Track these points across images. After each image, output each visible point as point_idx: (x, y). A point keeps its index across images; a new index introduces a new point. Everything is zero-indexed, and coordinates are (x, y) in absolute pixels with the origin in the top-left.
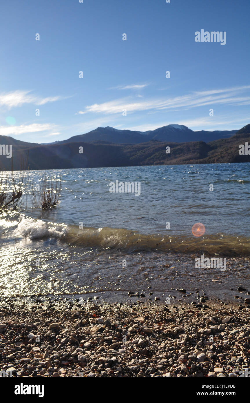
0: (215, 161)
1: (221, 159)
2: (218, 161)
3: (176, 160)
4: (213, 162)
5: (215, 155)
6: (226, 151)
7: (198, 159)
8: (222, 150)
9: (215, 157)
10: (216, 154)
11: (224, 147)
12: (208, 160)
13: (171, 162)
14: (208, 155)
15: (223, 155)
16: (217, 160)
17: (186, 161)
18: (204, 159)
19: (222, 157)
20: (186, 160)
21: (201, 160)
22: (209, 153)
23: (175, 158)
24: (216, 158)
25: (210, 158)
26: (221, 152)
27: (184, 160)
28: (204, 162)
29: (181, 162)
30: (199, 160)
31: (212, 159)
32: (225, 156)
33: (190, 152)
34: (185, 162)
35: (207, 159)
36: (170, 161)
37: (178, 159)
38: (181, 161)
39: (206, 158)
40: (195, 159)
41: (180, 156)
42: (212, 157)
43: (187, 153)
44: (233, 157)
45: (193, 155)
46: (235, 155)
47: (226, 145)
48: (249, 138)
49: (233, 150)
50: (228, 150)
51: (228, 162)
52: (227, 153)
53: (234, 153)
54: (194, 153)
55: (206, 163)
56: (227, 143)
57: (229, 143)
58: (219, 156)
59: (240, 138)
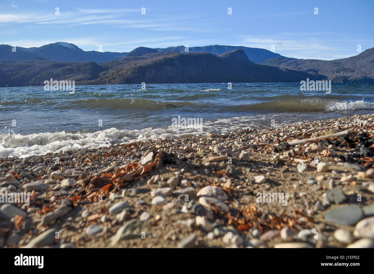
0: (107, 82)
1: (113, 81)
4: (104, 83)
6: (117, 72)
8: (114, 72)
9: (106, 78)
10: (108, 75)
11: (115, 69)
12: (99, 81)
14: (99, 76)
15: (114, 76)
16: (109, 81)
18: (96, 80)
19: (114, 79)
21: (93, 81)
22: (100, 74)
24: (107, 80)
25: (102, 79)
28: (96, 83)
30: (90, 81)
31: (104, 80)
32: (116, 78)
33: (81, 72)
39: (98, 79)
40: (86, 79)
42: (104, 78)
43: (78, 74)
44: (124, 79)
45: (84, 76)
46: (126, 77)
47: (117, 66)
48: (139, 61)
49: (124, 72)
50: (119, 72)
51: (120, 83)
52: (118, 74)
53: (125, 75)
54: (85, 74)
55: (97, 84)
56: (118, 65)
57: (120, 65)
58: (111, 78)
59: (130, 61)
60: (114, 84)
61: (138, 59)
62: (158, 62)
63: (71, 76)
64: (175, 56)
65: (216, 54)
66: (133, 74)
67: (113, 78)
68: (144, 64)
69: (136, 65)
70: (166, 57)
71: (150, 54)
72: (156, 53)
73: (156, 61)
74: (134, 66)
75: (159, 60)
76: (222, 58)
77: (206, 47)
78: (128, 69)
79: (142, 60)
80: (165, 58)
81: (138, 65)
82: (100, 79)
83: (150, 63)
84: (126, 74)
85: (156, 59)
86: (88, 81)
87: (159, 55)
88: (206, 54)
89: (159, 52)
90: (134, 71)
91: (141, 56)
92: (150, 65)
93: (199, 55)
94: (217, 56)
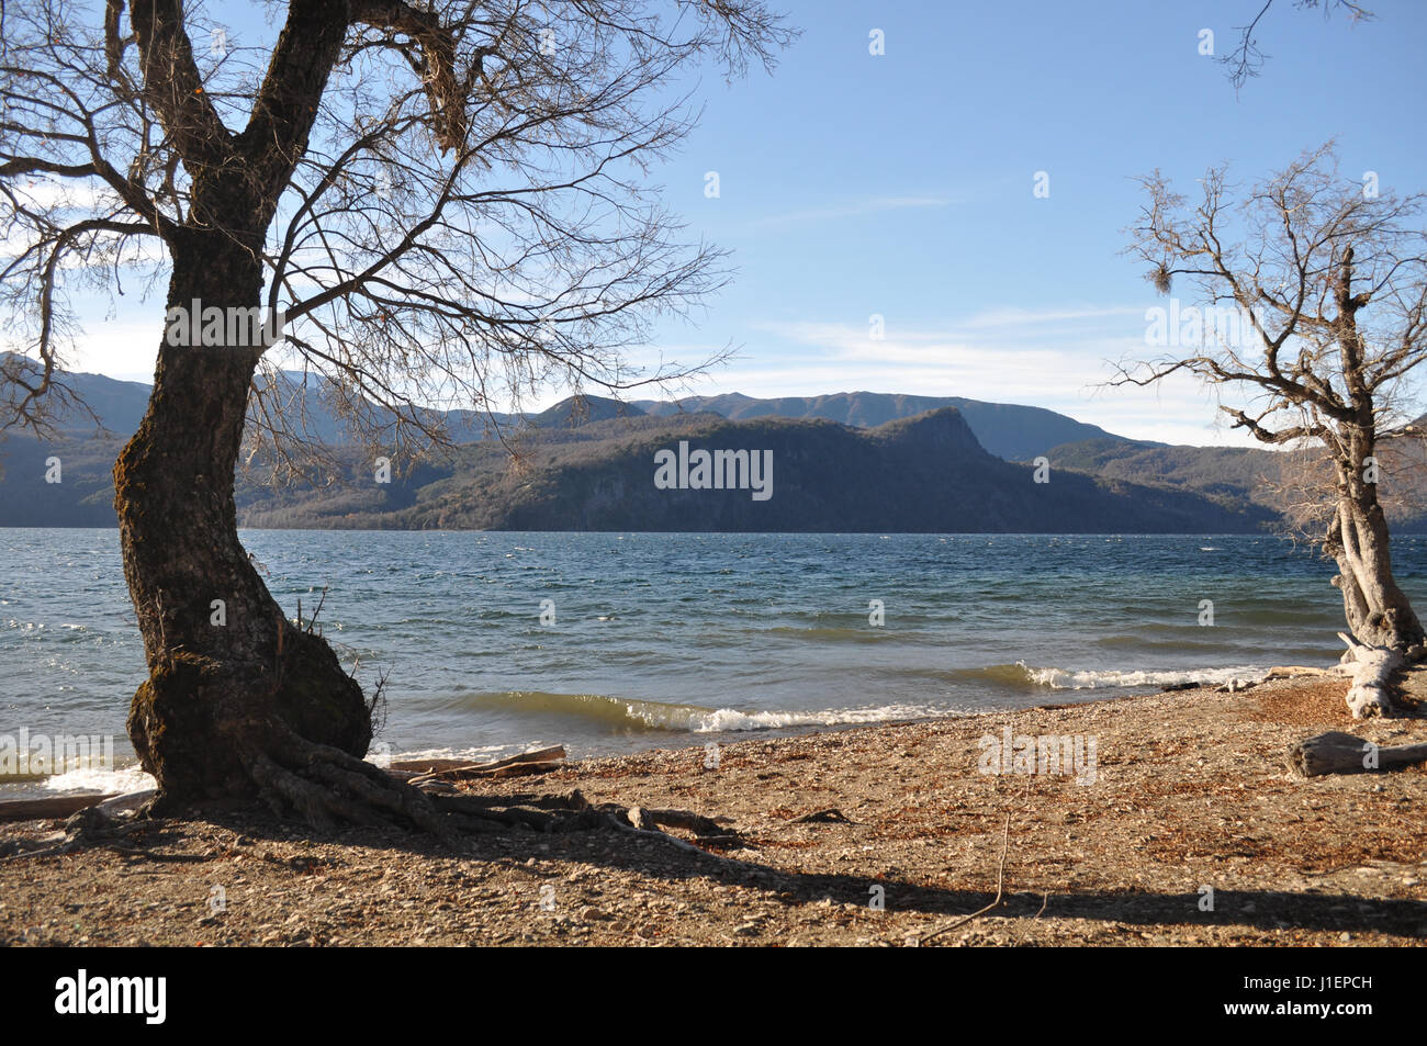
0: (440, 523)
1: (462, 517)
2: (451, 522)
3: (290, 511)
4: (432, 525)
5: (442, 501)
6: (482, 487)
7: (376, 512)
8: (470, 484)
9: (441, 506)
10: (447, 496)
11: (479, 473)
12: (414, 517)
13: (270, 520)
14: (418, 498)
15: (470, 501)
16: (447, 520)
17: (331, 518)
18: (401, 513)
19: (467, 510)
20: (329, 513)
21: (390, 516)
22: (421, 489)
23: (290, 502)
24: (444, 512)
25: (423, 510)
26: (465, 488)
27: (322, 514)
28: (401, 524)
29: (313, 521)
30: (380, 517)
31: (430, 515)
32: (477, 506)
33: (351, 482)
34: (326, 519)
35: (410, 512)
36: (264, 516)
37: (301, 509)
38: (310, 518)
39: (409, 510)
40: (368, 510)
41: (308, 498)
42: (431, 507)
43: (340, 488)
44: (504, 512)
45: (362, 496)
46: (512, 504)
47: (487, 464)
48: (569, 446)
49: (507, 484)
50: (488, 484)
51: (489, 527)
52: (485, 493)
53: (509, 497)
54: (366, 488)
55: (405, 527)
56: (491, 459)
57: (497, 459)
58: (457, 505)
59: (538, 444)
60: (468, 528)
61: (566, 439)
62: (635, 451)
63: (313, 496)
64: (700, 432)
65: (862, 425)
66: (540, 495)
67: (464, 506)
68: (583, 459)
69: (553, 460)
70: (669, 435)
71: (611, 420)
72: (636, 420)
73: (630, 447)
74: (547, 466)
75: (642, 446)
76: (879, 440)
77: (826, 397)
78: (516, 479)
79: (581, 443)
80: (662, 438)
81: (560, 461)
82: (416, 508)
83: (605, 455)
84: (514, 495)
85: (629, 442)
86: (372, 517)
87: (644, 427)
88: (820, 424)
89: (646, 416)
90: (546, 481)
91: (578, 430)
92: (606, 461)
93: (793, 427)
94: (860, 432)
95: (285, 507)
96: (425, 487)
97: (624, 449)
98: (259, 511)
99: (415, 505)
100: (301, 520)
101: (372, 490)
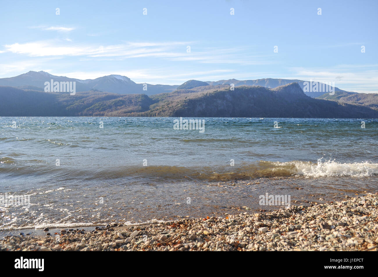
0: (156, 115)
1: (162, 113)
2: (160, 115)
3: (117, 112)
4: (154, 115)
5: (157, 109)
6: (167, 105)
7: (139, 112)
8: (164, 104)
10: (158, 108)
11: (165, 101)
12: (149, 113)
13: (112, 114)
14: (150, 108)
15: (164, 109)
16: (158, 114)
17: (128, 113)
18: (146, 112)
19: (164, 111)
20: (127, 112)
21: (143, 113)
22: (150, 106)
23: (116, 110)
24: (157, 112)
25: (152, 111)
26: (163, 106)
27: (125, 113)
28: (146, 115)
29: (123, 115)
30: (140, 113)
31: (153, 113)
32: (166, 110)
33: (132, 104)
36: (110, 113)
37: (119, 111)
38: (122, 114)
39: (148, 111)
40: (137, 111)
41: (121, 108)
42: (154, 111)
43: (129, 106)
44: (174, 112)
45: (135, 108)
46: (176, 110)
48: (189, 94)
49: (174, 104)
50: (169, 104)
51: (170, 116)
52: (168, 107)
53: (175, 108)
54: (136, 105)
55: (147, 116)
56: (168, 98)
57: (170, 98)
58: (161, 110)
59: (181, 93)
60: (164, 116)
61: (188, 92)
62: (208, 95)
63: (122, 108)
64: (226, 90)
65: (269, 87)
66: (183, 107)
67: (163, 110)
68: (194, 97)
69: (186, 98)
70: (217, 91)
71: (200, 87)
72: (207, 87)
73: (207, 94)
74: (184, 99)
75: (210, 94)
76: (275, 92)
77: (259, 80)
78: (178, 101)
79: (192, 93)
80: (216, 92)
81: (188, 98)
83: (200, 96)
84: (176, 107)
85: (206, 93)
86: (138, 113)
87: (210, 88)
88: (259, 87)
89: (210, 86)
90: (184, 104)
91: (192, 89)
92: (200, 98)
93: (251, 88)
94: (269, 89)
95: (115, 111)
96: (151, 105)
97: (205, 95)
98: (108, 112)
99: (149, 110)
100: (120, 114)
101: (137, 106)
